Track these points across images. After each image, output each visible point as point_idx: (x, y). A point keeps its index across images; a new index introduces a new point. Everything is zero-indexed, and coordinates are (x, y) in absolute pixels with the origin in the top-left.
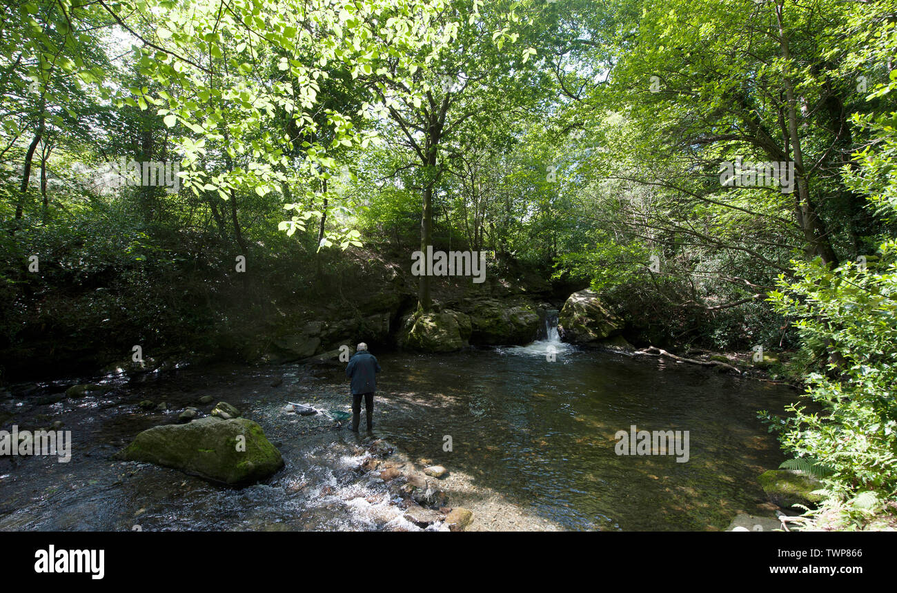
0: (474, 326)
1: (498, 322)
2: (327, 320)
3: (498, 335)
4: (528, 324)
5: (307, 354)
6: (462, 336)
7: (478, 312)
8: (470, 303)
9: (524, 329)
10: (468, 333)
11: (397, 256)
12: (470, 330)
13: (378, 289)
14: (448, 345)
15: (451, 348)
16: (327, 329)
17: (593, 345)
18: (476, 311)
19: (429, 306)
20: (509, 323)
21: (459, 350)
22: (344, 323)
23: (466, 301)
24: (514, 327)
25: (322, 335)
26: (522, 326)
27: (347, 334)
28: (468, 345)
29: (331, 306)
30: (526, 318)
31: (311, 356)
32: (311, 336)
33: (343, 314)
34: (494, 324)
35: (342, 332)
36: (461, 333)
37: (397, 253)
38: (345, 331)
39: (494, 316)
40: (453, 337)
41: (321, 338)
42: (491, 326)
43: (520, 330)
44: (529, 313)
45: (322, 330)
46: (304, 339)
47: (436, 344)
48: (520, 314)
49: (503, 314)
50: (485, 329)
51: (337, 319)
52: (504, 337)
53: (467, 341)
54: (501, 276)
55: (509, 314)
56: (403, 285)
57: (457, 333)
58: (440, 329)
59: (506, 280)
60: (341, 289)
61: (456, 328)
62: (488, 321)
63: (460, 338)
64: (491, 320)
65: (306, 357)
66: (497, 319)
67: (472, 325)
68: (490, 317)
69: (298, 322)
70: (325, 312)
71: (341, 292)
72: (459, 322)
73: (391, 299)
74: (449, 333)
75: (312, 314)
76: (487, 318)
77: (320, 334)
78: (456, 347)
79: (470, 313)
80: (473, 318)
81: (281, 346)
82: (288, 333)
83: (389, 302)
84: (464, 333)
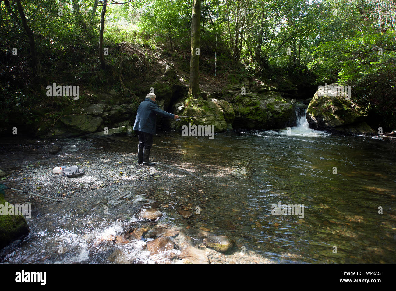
0: (237, 112)
1: (257, 109)
2: (109, 103)
3: (257, 120)
4: (283, 111)
5: (91, 130)
6: (226, 120)
7: (240, 102)
8: (232, 95)
9: (280, 115)
10: (231, 118)
11: (170, 55)
12: (233, 115)
16: (109, 111)
18: (237, 101)
19: (198, 93)
20: (266, 110)
22: (124, 107)
23: (229, 93)
24: (270, 114)
25: (104, 116)
26: (278, 113)
27: (127, 116)
28: (231, 128)
29: (113, 92)
30: (281, 106)
31: (94, 132)
32: (94, 116)
33: (123, 99)
34: (254, 111)
35: (123, 114)
36: (225, 118)
37: (170, 53)
38: (125, 113)
39: (254, 104)
40: (218, 120)
41: (103, 118)
42: (250, 113)
43: (276, 116)
44: (283, 103)
45: (104, 111)
46: (88, 118)
48: (276, 103)
49: (261, 103)
50: (245, 115)
51: (118, 103)
52: (262, 122)
53: (230, 125)
54: (257, 76)
55: (265, 103)
56: (175, 78)
57: (222, 117)
58: (207, 113)
59: (261, 80)
60: (122, 78)
61: (221, 112)
62: (248, 108)
63: (225, 122)
64: (251, 108)
65: (89, 133)
66: (256, 107)
67: (235, 111)
68: (249, 105)
69: (83, 103)
70: (107, 96)
71: (121, 80)
72: (223, 108)
73: (165, 89)
74: (215, 117)
75: (96, 97)
76: (247, 106)
77: (103, 114)
78: (222, 129)
79: (232, 102)
80: (235, 106)
81: (67, 123)
82: (74, 112)
83: (163, 91)
84: (228, 118)
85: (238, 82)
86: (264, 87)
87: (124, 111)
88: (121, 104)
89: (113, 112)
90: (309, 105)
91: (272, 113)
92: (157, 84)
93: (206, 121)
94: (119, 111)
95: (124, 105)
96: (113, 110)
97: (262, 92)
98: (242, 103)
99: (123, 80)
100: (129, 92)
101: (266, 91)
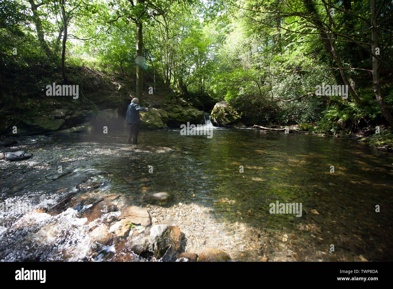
0: (170, 117)
1: (182, 115)
2: (71, 109)
4: (197, 116)
5: (53, 129)
6: (163, 121)
7: (171, 110)
8: (166, 106)
9: (196, 118)
10: (166, 120)
11: (122, 79)
12: (167, 118)
13: (110, 94)
14: (155, 125)
15: (158, 127)
16: (71, 115)
17: (228, 126)
18: (170, 109)
19: (143, 104)
20: (188, 115)
21: (161, 128)
23: (164, 105)
25: (66, 118)
26: (194, 117)
28: (166, 126)
29: (75, 101)
30: (196, 113)
31: (56, 130)
32: (57, 118)
33: (84, 107)
34: (180, 115)
37: (122, 78)
39: (180, 112)
40: (158, 121)
41: (66, 120)
42: (178, 117)
43: (193, 119)
44: (197, 111)
45: (66, 115)
46: (51, 119)
47: (148, 124)
48: (193, 111)
49: (184, 111)
50: (175, 118)
51: (79, 109)
53: (166, 124)
54: (181, 96)
55: (187, 112)
56: (126, 94)
57: (160, 119)
58: (150, 117)
59: (183, 99)
60: (83, 92)
61: (159, 117)
62: (176, 114)
63: (162, 122)
64: (178, 114)
65: (52, 131)
66: (181, 113)
67: (168, 116)
68: (177, 112)
69: (47, 109)
70: (70, 104)
71: (82, 93)
72: (161, 114)
73: (118, 101)
74: (155, 119)
75: (58, 104)
76: (176, 113)
77: (65, 117)
78: (160, 126)
79: (167, 111)
80: (168, 113)
81: (29, 123)
82: (36, 115)
83: (117, 102)
84: (163, 120)
85: (170, 99)
86: (185, 103)
87: (85, 115)
88: (82, 110)
89: (74, 116)
90: (212, 114)
91: (191, 117)
92: (112, 97)
93: (149, 122)
94: (80, 115)
95: (85, 111)
96: (74, 114)
97: (184, 106)
98: (173, 111)
99: (83, 93)
100: (89, 101)
101: (187, 105)
